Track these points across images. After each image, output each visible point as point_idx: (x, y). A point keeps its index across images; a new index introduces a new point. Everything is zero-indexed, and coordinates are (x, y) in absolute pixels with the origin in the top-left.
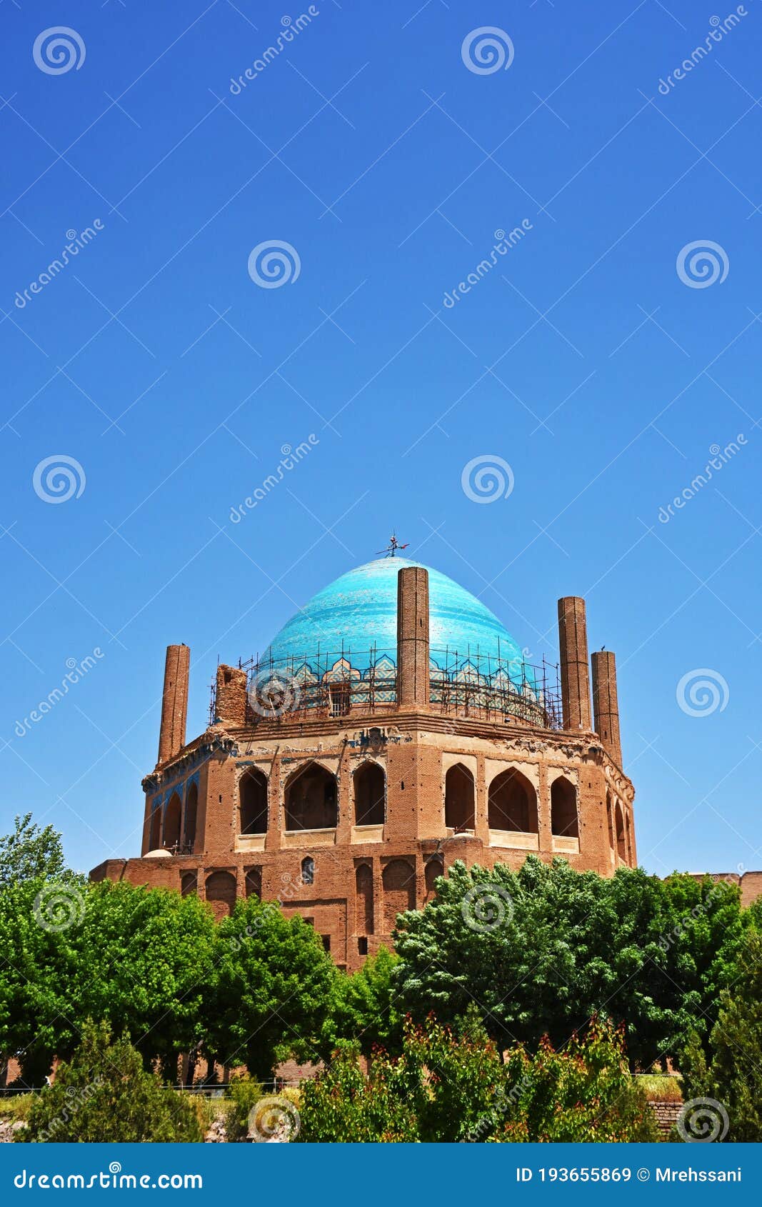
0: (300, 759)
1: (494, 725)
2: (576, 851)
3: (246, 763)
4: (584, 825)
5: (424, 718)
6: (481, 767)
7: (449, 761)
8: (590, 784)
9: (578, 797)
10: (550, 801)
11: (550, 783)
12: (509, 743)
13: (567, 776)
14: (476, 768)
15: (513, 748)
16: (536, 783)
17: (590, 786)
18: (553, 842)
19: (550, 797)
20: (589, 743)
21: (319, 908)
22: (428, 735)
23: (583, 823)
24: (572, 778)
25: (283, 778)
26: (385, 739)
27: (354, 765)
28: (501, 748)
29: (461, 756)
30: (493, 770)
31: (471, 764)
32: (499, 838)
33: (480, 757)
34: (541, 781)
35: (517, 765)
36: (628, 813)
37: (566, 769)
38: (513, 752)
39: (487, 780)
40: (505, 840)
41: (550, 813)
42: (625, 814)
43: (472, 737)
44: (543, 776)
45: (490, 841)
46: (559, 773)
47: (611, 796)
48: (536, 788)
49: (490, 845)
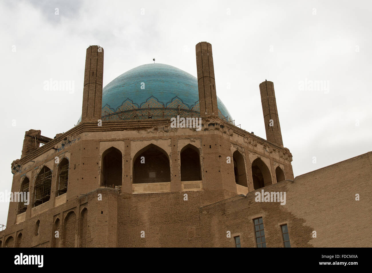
2: (200, 189)
4: (206, 172)
5: (88, 125)
6: (128, 147)
7: (105, 146)
8: (210, 146)
10: (180, 161)
11: (179, 149)
12: (149, 130)
13: (193, 144)
14: (123, 148)
15: (152, 132)
16: (168, 150)
17: (210, 148)
18: (183, 185)
19: (180, 158)
20: (209, 121)
23: (205, 170)
24: (197, 144)
25: (34, 179)
28: (143, 133)
29: (113, 142)
30: (136, 147)
31: (120, 146)
32: (140, 189)
33: (127, 141)
34: (172, 149)
35: (154, 142)
36: (282, 167)
37: (192, 139)
38: (151, 135)
39: (131, 154)
40: (145, 189)
41: (179, 168)
42: (275, 167)
43: (123, 130)
44: (174, 146)
45: (133, 191)
46: (187, 142)
47: (244, 154)
48: (169, 154)
49: (133, 193)
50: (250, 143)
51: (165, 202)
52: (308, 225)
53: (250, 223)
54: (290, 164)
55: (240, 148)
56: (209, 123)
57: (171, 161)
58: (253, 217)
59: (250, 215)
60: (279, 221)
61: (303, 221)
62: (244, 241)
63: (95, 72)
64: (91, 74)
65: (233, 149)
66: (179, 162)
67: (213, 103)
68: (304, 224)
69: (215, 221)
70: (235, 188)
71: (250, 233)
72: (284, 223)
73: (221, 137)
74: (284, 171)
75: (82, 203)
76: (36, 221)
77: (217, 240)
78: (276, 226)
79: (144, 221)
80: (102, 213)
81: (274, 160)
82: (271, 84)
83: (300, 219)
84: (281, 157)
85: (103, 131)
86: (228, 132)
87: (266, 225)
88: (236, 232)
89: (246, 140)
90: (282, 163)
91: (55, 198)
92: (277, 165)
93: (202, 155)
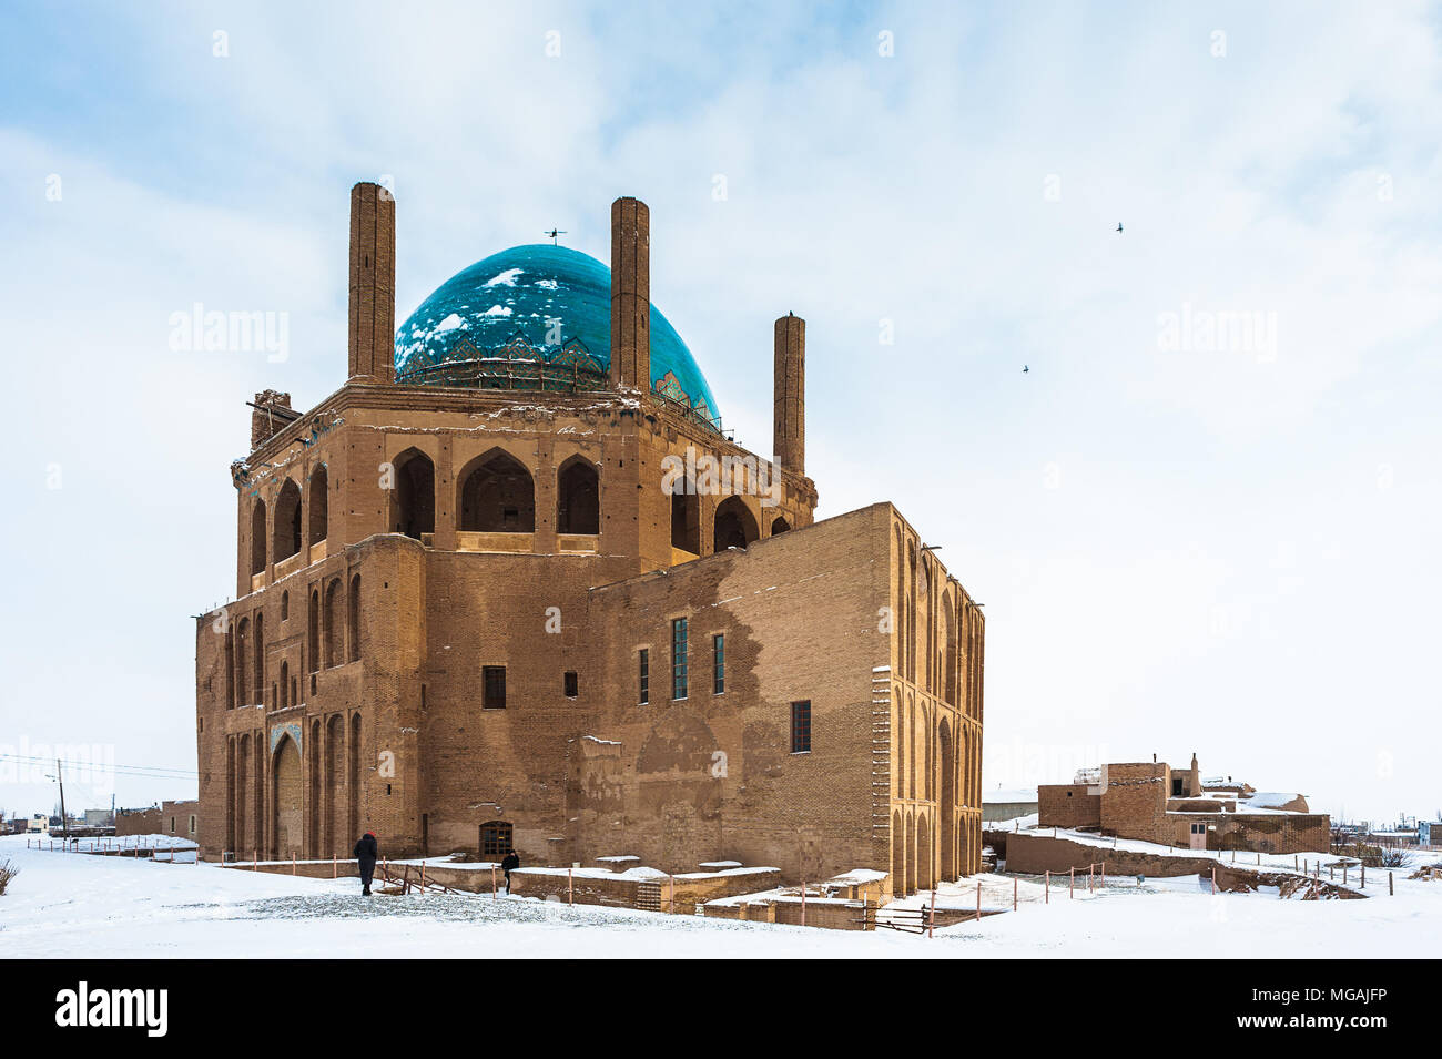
1: (470, 393)
2: (593, 553)
3: (255, 494)
4: (609, 517)
5: (361, 391)
6: (446, 448)
7: (397, 445)
8: (621, 461)
11: (556, 465)
12: (492, 413)
13: (585, 454)
14: (437, 455)
15: (498, 420)
16: (533, 466)
17: (621, 465)
18: (559, 542)
19: (555, 484)
20: (623, 404)
22: (365, 413)
23: (607, 514)
24: (593, 456)
25: (273, 503)
26: (326, 428)
27: (310, 471)
28: (480, 422)
29: (414, 436)
30: (465, 452)
31: (431, 448)
32: (470, 543)
33: (446, 438)
34: (542, 463)
35: (504, 445)
36: (789, 516)
37: (584, 444)
38: (497, 426)
39: (454, 467)
40: (482, 544)
41: (554, 504)
42: (773, 518)
43: (435, 411)
44: (544, 456)
45: (458, 547)
46: (573, 450)
48: (533, 473)
49: (458, 551)
51: (521, 573)
52: (756, 639)
53: (666, 627)
54: (811, 513)
56: (622, 408)
57: (536, 489)
58: (672, 617)
59: (669, 611)
60: (712, 627)
61: (749, 630)
62: (654, 659)
63: (371, 256)
64: (363, 262)
66: (555, 491)
67: (638, 362)
68: (750, 637)
69: (612, 618)
71: (664, 646)
72: (720, 631)
75: (352, 564)
76: (282, 592)
77: (612, 653)
78: (706, 635)
79: (478, 609)
80: (386, 586)
82: (800, 324)
83: (745, 627)
84: (790, 496)
85: (392, 409)
86: (663, 432)
87: (692, 633)
88: (644, 642)
90: (792, 510)
91: (309, 550)
92: (778, 516)
93: (602, 480)
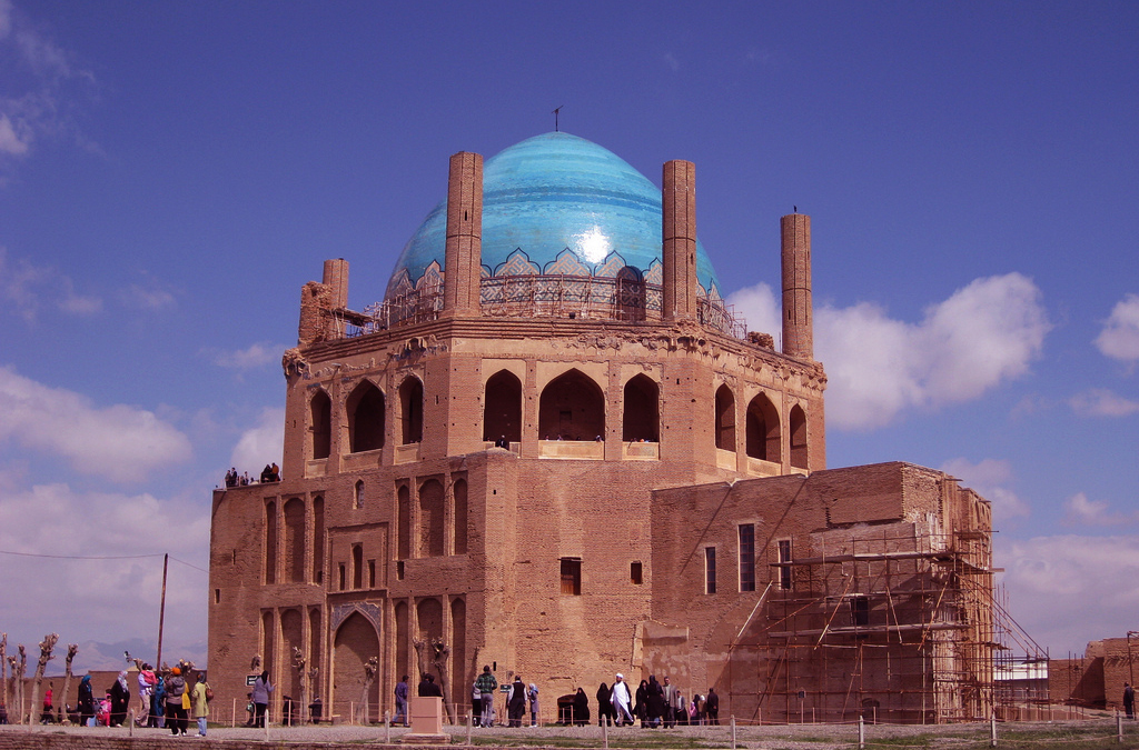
0: (355, 377)
1: (552, 323)
2: (654, 458)
3: (315, 385)
4: (667, 427)
5: (460, 323)
6: (531, 372)
7: (490, 368)
8: (678, 380)
9: (661, 396)
10: (623, 404)
11: (623, 383)
12: (570, 341)
13: (647, 373)
14: (524, 375)
15: (575, 346)
16: (603, 383)
17: (678, 383)
18: (625, 449)
19: (623, 399)
20: (680, 332)
21: (366, 532)
22: (463, 342)
24: (654, 375)
25: (342, 399)
26: (423, 349)
27: (398, 380)
28: (558, 347)
29: (506, 361)
30: (546, 374)
31: (519, 370)
32: (552, 450)
33: (531, 361)
34: (611, 382)
35: (579, 366)
36: (803, 404)
37: (647, 365)
38: (573, 351)
39: (538, 386)
40: (560, 451)
41: (621, 416)
42: (790, 407)
44: (613, 376)
45: (541, 453)
46: (636, 370)
47: (735, 390)
48: (604, 390)
49: (540, 458)
50: (748, 366)
51: (594, 477)
53: (735, 531)
55: (729, 379)
56: (679, 336)
57: (606, 404)
58: (739, 523)
59: (737, 517)
60: (778, 534)
62: (722, 556)
63: (470, 211)
64: (463, 215)
65: (717, 383)
66: (621, 406)
67: (689, 293)
70: (714, 457)
71: (732, 546)
72: (786, 539)
73: (698, 364)
74: (806, 412)
75: (456, 470)
76: (355, 481)
78: (773, 541)
79: (558, 508)
80: (495, 493)
81: (791, 393)
84: (805, 385)
85: (487, 338)
86: (711, 352)
87: (760, 537)
88: (711, 541)
89: (742, 361)
90: (806, 396)
92: (794, 401)
93: (662, 396)
